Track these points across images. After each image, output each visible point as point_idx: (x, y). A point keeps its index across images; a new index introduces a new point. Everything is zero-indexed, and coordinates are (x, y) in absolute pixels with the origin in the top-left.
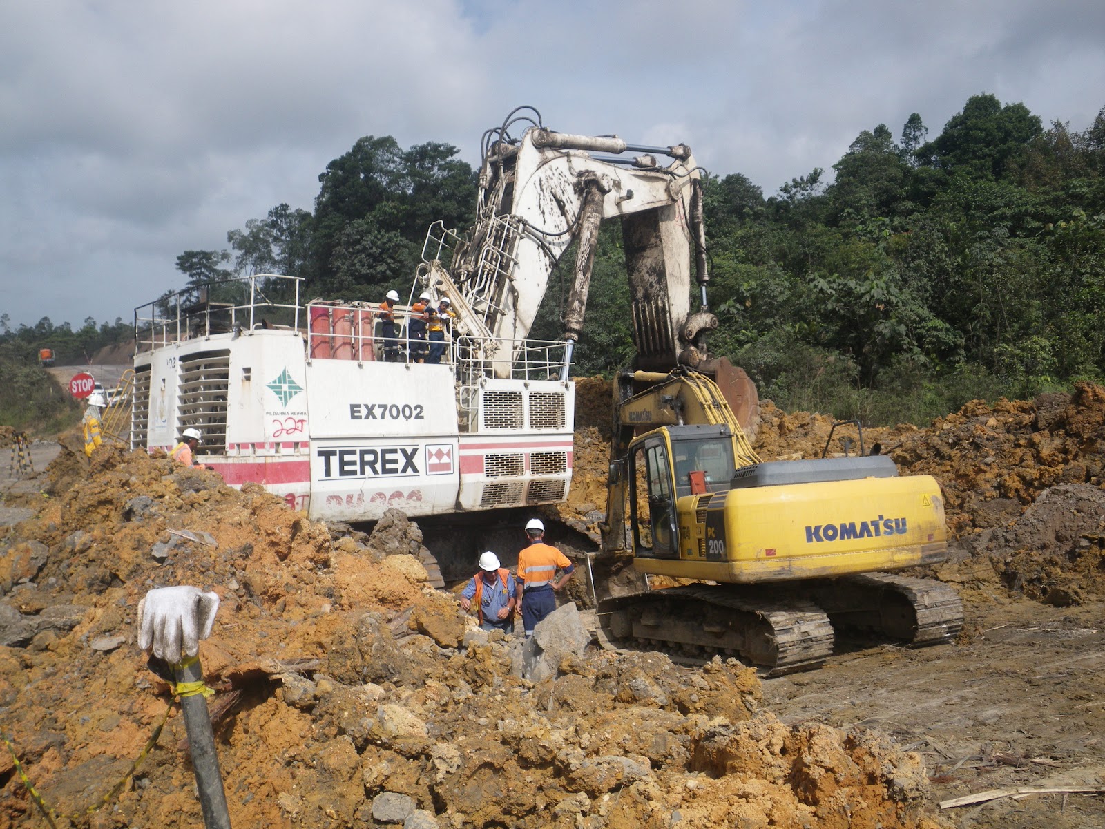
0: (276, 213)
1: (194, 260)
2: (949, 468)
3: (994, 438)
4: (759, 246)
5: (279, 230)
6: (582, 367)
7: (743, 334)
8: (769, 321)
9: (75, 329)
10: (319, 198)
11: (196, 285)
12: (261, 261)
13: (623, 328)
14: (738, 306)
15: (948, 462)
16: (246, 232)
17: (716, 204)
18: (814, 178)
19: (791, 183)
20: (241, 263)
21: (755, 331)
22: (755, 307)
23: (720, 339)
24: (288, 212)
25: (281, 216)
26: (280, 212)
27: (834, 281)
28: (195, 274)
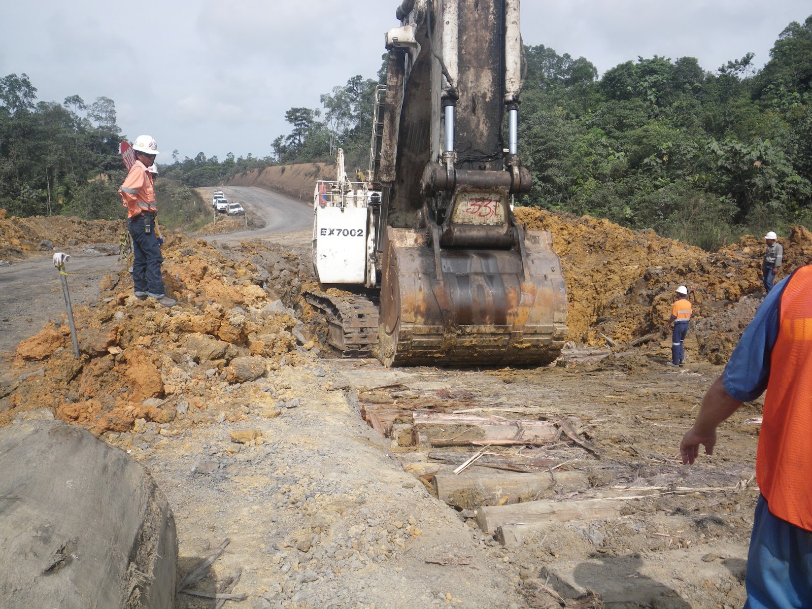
0: (353, 81)
1: (298, 114)
2: (707, 279)
3: (738, 261)
4: (690, 114)
5: (355, 94)
6: (546, 199)
7: (660, 181)
8: (680, 172)
9: (221, 160)
10: (380, 72)
11: (298, 133)
12: (342, 116)
13: (578, 172)
14: (658, 160)
15: (707, 275)
16: (333, 95)
17: (665, 81)
18: (746, 61)
19: (727, 64)
20: (329, 118)
21: (669, 179)
22: (670, 161)
23: (642, 184)
24: (361, 81)
25: (357, 84)
26: (356, 81)
27: (726, 144)
28: (298, 124)
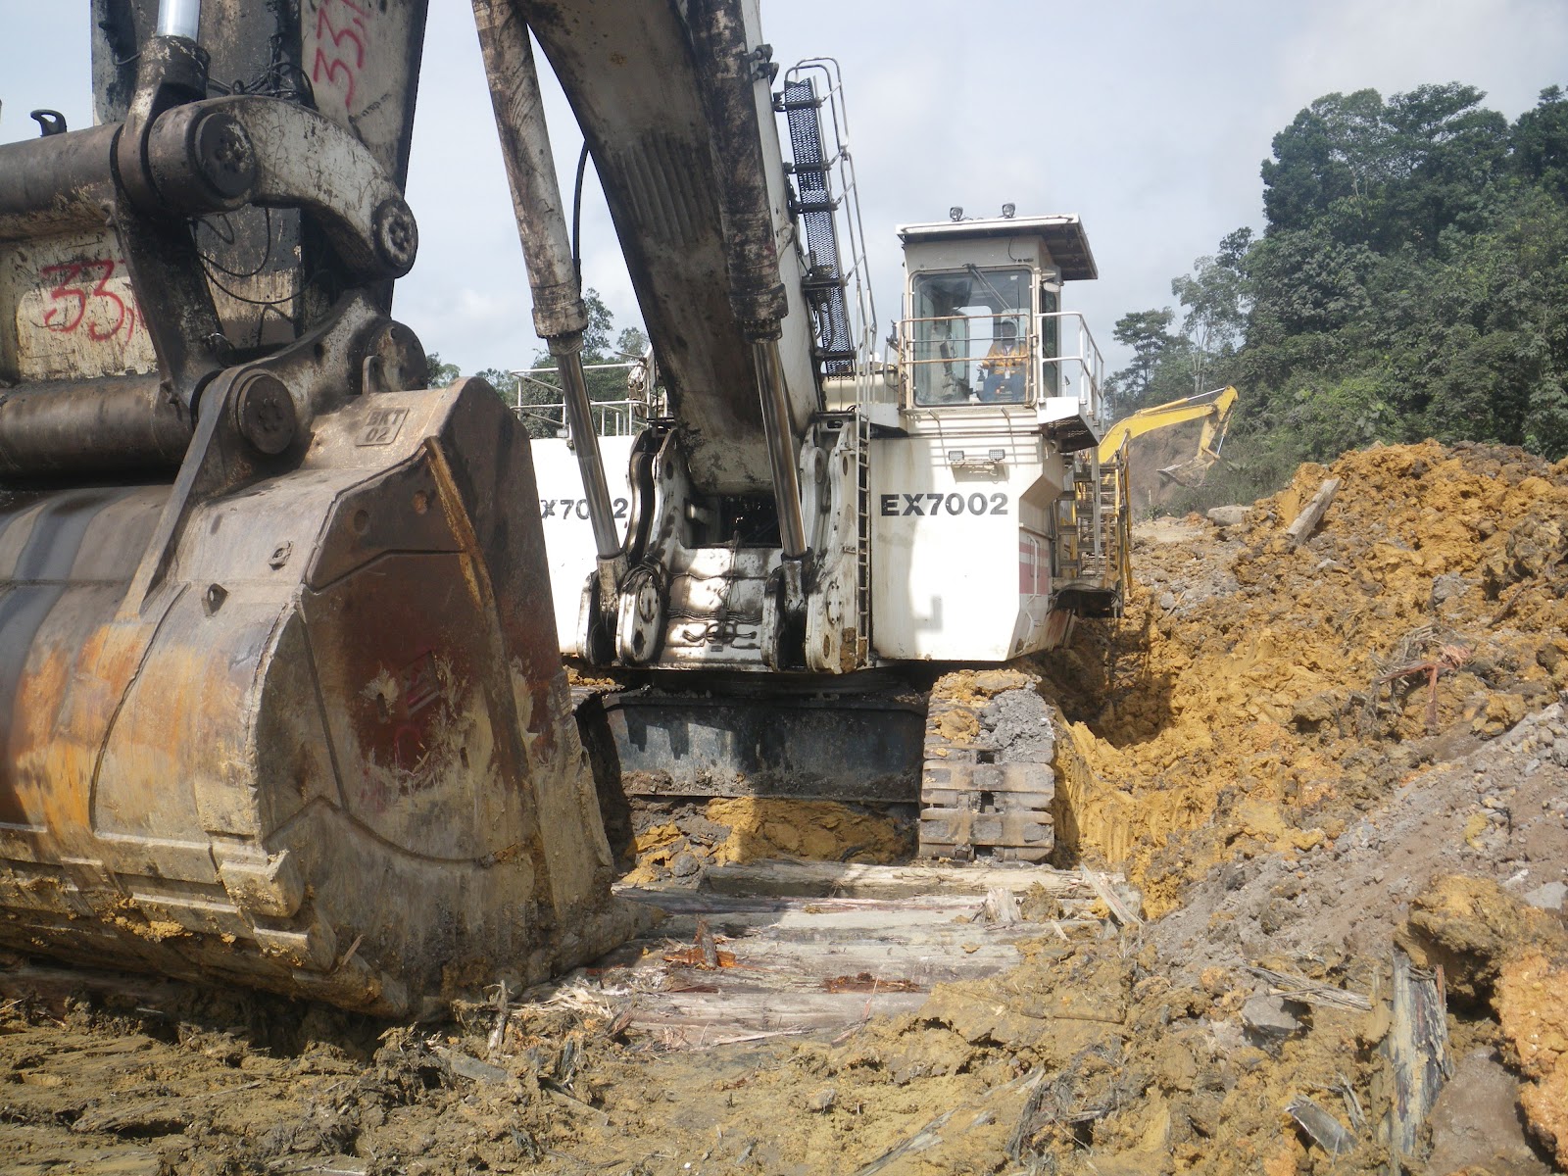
0: (1232, 243)
1: (1142, 325)
11: (1144, 362)
12: (1219, 318)
16: (1195, 277)
20: (1190, 324)
24: (1250, 240)
25: (1240, 246)
26: (1238, 240)
28: (1143, 347)
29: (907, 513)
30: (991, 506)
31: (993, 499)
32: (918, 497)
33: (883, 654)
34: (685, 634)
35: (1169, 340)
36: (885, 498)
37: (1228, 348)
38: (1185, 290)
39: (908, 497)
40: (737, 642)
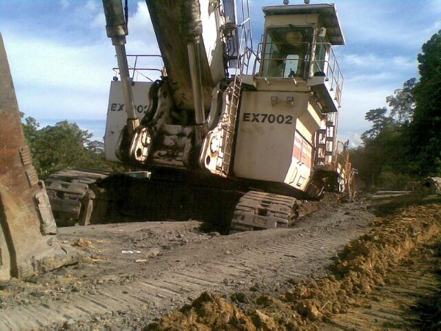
0: (408, 83)
1: (375, 114)
11: (377, 126)
12: (403, 111)
16: (395, 96)
20: (393, 113)
25: (411, 85)
28: (376, 121)
29: (253, 121)
30: (286, 120)
31: (287, 118)
32: (258, 115)
33: (237, 175)
34: (159, 154)
35: (386, 119)
36: (245, 114)
37: (407, 122)
38: (392, 102)
39: (254, 114)
40: (178, 158)
